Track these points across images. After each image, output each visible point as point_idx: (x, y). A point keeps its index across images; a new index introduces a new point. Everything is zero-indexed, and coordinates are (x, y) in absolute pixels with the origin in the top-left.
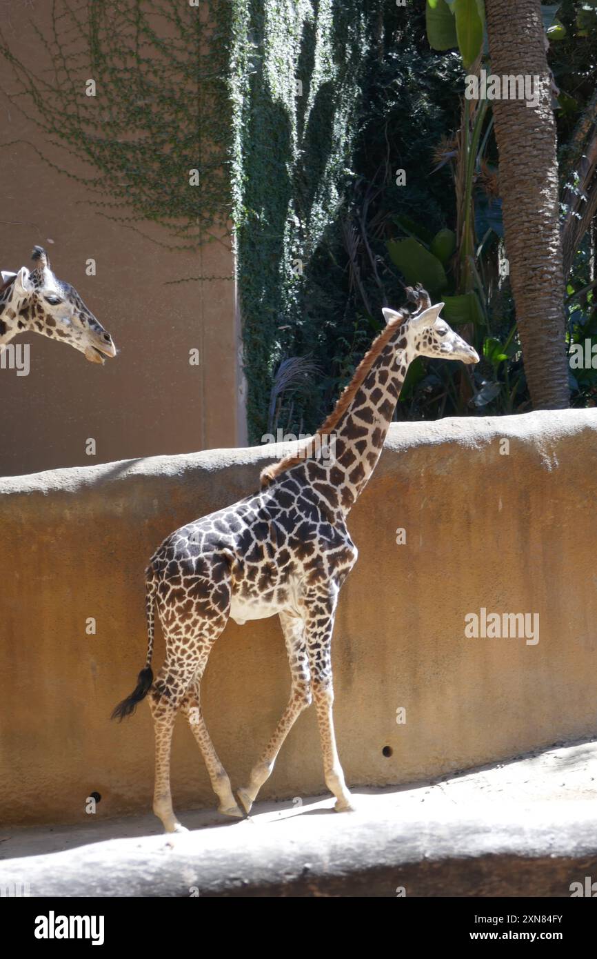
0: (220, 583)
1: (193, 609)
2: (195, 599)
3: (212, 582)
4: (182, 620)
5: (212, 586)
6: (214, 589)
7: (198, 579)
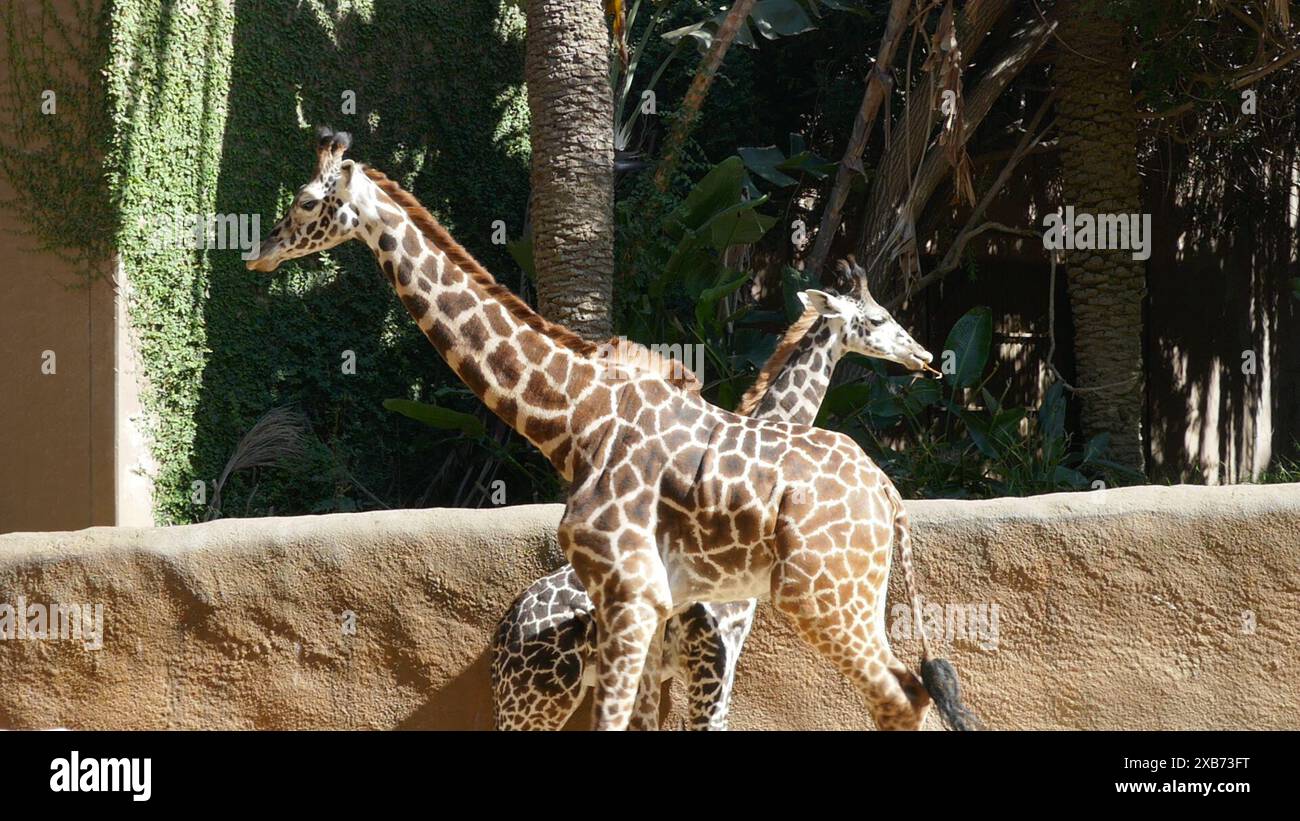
0: (568, 652)
1: (530, 681)
2: (534, 669)
3: (557, 649)
4: (517, 693)
5: (557, 655)
6: (559, 659)
7: (541, 646)
